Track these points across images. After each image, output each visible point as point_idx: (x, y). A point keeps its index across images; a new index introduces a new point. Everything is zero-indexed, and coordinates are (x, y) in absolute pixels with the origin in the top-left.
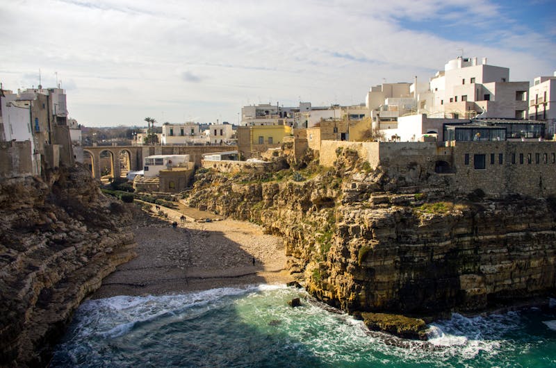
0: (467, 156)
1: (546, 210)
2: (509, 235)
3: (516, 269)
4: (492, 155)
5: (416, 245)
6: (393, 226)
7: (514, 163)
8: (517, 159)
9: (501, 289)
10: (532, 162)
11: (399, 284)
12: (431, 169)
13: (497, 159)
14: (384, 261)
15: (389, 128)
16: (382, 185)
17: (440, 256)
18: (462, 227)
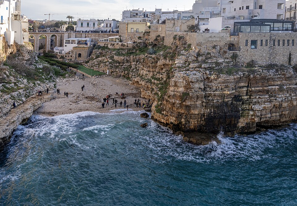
0: (247, 41)
1: (293, 73)
2: (270, 87)
3: (273, 108)
4: (262, 41)
5: (214, 93)
6: (201, 81)
7: (274, 45)
8: (276, 43)
9: (264, 119)
10: (285, 45)
11: (204, 116)
12: (226, 49)
13: (264, 43)
14: (196, 101)
15: (204, 24)
16: (197, 57)
17: (229, 99)
18: (242, 82)
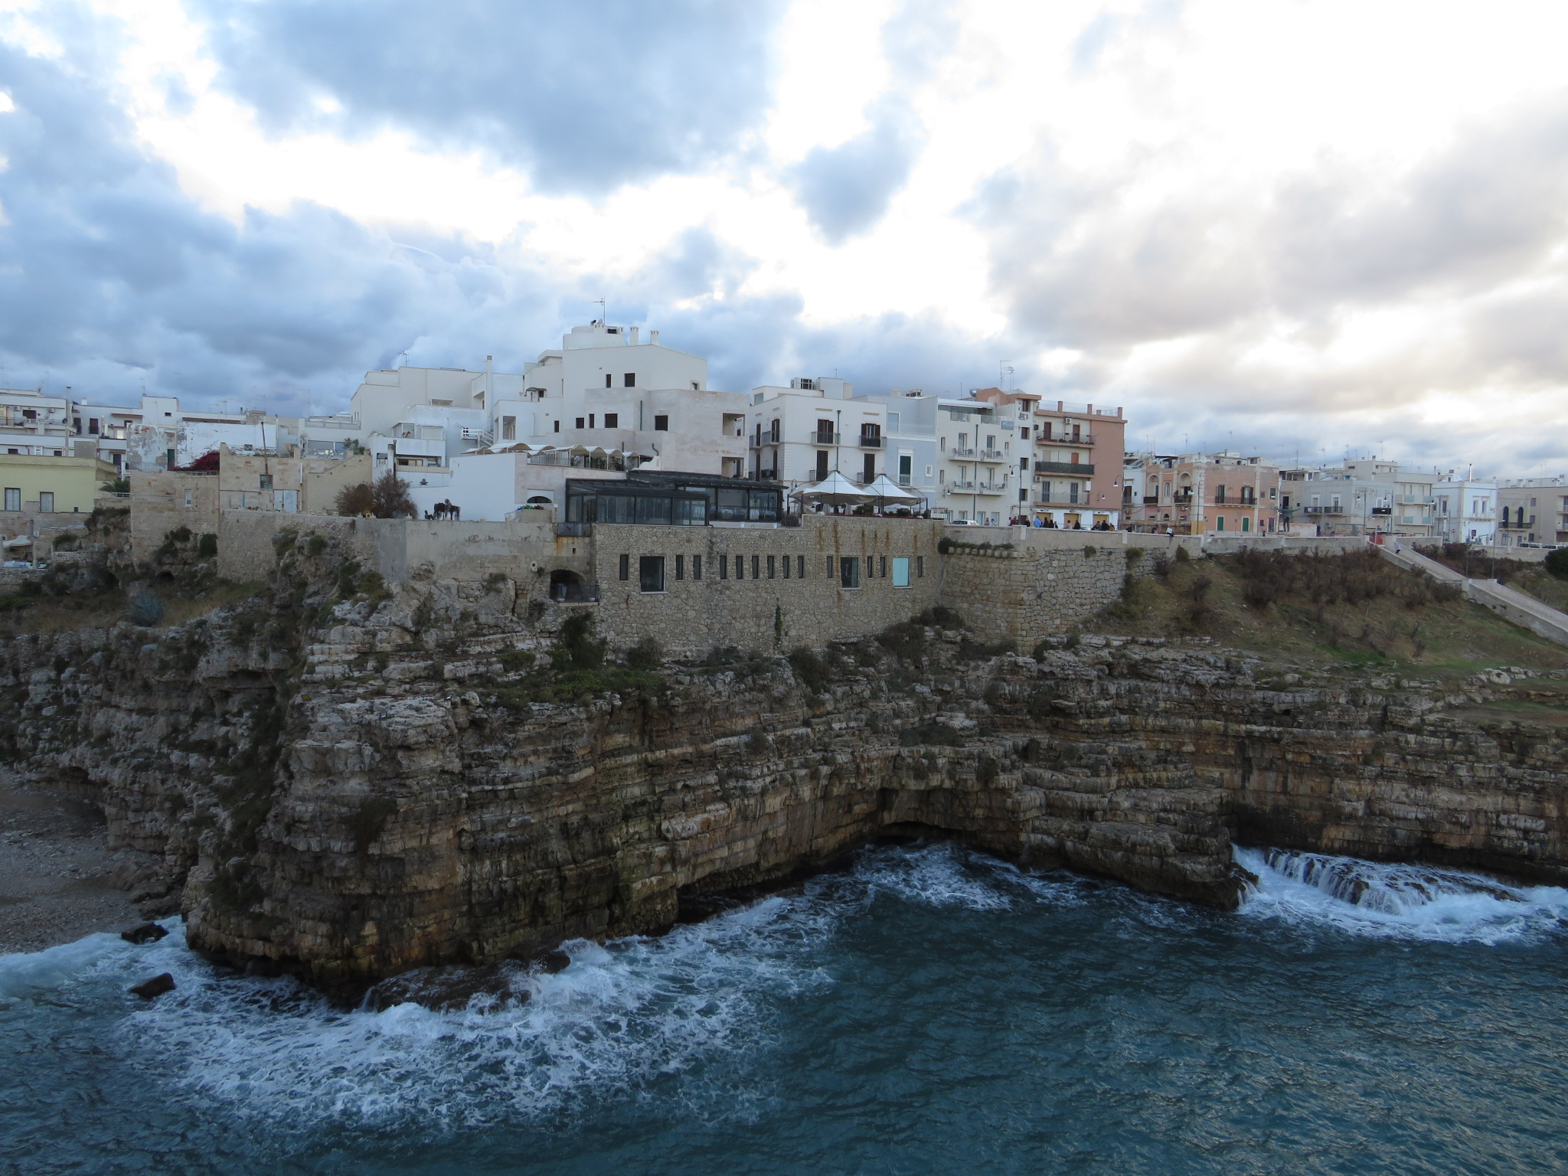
0: (624, 559)
1: (792, 681)
2: (718, 742)
3: (736, 821)
4: (679, 559)
5: (510, 786)
6: (450, 739)
7: (724, 576)
8: (731, 568)
9: (708, 869)
10: (761, 576)
11: (470, 891)
12: (540, 591)
13: (688, 566)
14: (431, 834)
15: (424, 483)
16: (417, 634)
17: (570, 808)
18: (618, 731)
